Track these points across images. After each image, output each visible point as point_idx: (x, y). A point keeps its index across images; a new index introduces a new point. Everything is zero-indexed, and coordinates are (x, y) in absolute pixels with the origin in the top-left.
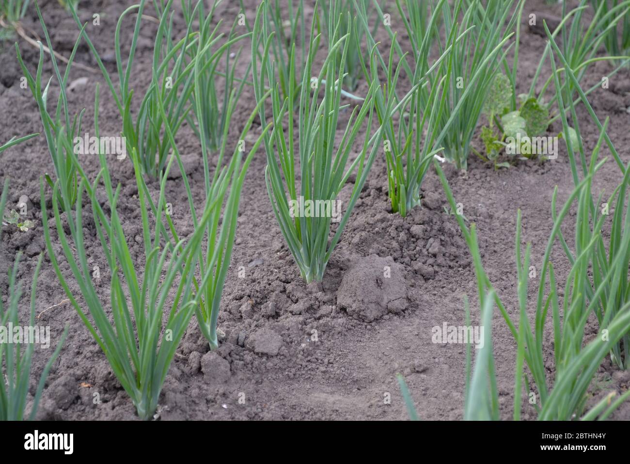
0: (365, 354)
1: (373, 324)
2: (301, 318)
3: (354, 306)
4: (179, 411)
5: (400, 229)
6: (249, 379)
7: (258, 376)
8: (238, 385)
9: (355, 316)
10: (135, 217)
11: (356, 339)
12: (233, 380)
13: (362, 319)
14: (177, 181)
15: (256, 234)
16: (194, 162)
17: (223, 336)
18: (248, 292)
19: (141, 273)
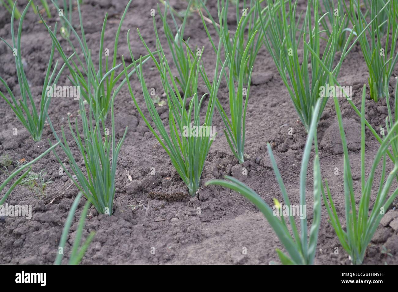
0: (328, 171)
1: (337, 156)
2: (296, 151)
3: (327, 145)
4: (209, 190)
5: (371, 108)
6: (257, 180)
7: (263, 179)
8: (251, 183)
9: (328, 151)
10: (226, 103)
11: (325, 163)
12: (248, 180)
13: (332, 153)
14: (258, 86)
15: (290, 111)
16: (269, 76)
17: (248, 158)
18: (273, 139)
19: (220, 129)
